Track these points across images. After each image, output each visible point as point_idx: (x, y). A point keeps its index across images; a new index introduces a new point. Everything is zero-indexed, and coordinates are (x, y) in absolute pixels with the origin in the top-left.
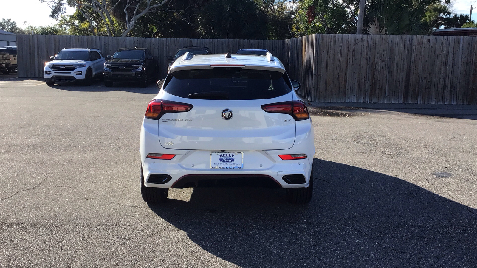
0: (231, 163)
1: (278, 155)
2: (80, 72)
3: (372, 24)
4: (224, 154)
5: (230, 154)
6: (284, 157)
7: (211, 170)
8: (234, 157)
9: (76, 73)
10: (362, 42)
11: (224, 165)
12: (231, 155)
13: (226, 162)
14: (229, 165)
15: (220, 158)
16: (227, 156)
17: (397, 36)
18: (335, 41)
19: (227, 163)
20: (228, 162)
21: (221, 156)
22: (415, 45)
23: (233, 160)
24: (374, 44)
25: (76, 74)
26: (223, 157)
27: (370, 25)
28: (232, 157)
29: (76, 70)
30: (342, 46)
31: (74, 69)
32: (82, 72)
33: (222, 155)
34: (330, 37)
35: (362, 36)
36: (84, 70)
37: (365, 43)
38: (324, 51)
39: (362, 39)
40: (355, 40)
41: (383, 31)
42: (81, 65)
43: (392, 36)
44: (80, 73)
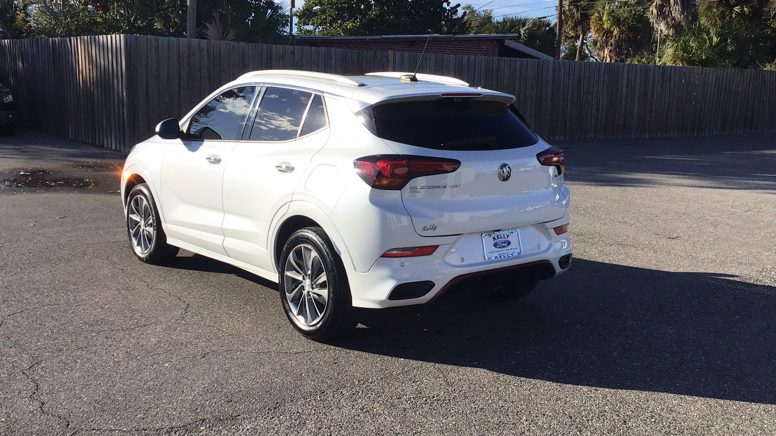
1: (553, 228)
3: (211, 23)
5: (504, 235)
8: (509, 239)
10: (200, 51)
11: (500, 253)
12: (506, 236)
13: (502, 247)
14: (506, 252)
15: (493, 242)
16: (501, 238)
17: (250, 44)
18: (157, 48)
19: (503, 249)
20: (504, 246)
22: (276, 60)
23: (509, 243)
24: (218, 56)
26: (497, 240)
27: (208, 25)
28: (507, 239)
30: (169, 57)
33: (496, 238)
34: (149, 41)
35: (200, 42)
37: (205, 52)
38: (140, 65)
39: (199, 46)
40: (189, 47)
41: (229, 36)
43: (242, 44)
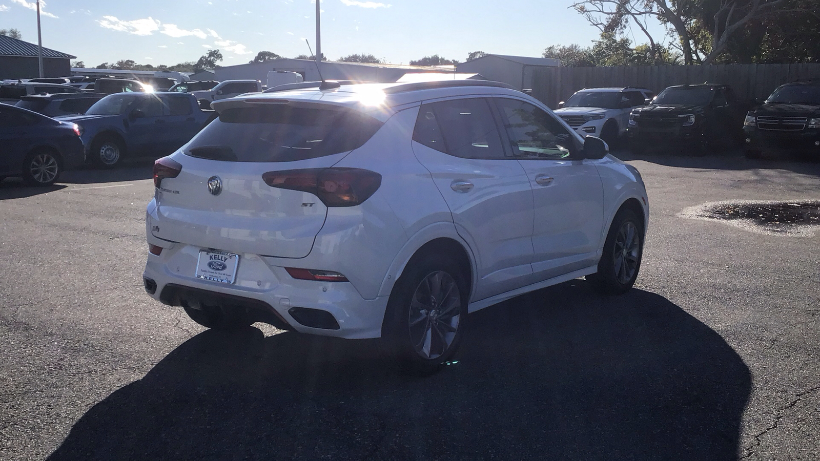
0: (221, 272)
1: (285, 268)
2: (592, 127)
4: (215, 255)
5: (222, 257)
6: (297, 273)
7: (194, 280)
8: (226, 263)
9: (585, 129)
11: (211, 274)
12: (223, 259)
13: (216, 269)
14: (217, 275)
15: (209, 261)
16: (218, 259)
19: (216, 272)
20: (218, 269)
21: (211, 257)
23: (224, 267)
25: (585, 131)
26: (214, 260)
28: (223, 262)
29: (585, 125)
31: (583, 123)
32: (595, 127)
33: (213, 257)
36: (599, 124)
42: (596, 117)
44: (592, 130)
